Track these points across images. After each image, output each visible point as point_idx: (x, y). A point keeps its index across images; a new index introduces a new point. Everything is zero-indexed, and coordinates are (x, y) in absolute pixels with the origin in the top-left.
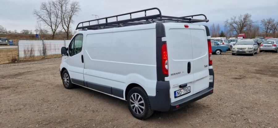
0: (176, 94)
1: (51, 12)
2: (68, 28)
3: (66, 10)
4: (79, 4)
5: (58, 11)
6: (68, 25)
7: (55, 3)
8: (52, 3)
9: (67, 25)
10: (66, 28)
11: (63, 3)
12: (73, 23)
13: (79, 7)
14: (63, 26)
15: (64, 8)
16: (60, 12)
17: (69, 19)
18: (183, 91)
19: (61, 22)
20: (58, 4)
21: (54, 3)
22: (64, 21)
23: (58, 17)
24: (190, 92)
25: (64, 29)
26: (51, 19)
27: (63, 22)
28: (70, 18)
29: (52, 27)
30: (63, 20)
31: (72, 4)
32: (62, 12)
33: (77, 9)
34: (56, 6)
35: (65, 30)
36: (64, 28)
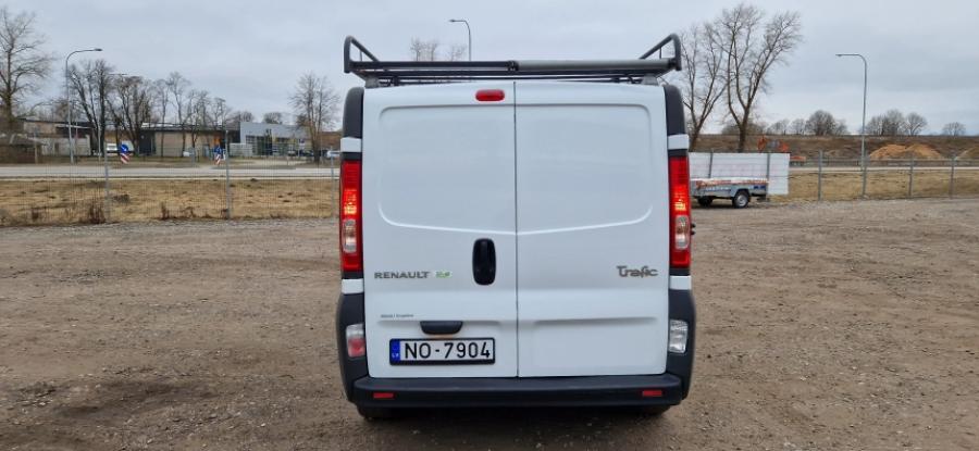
0: (398, 351)
1: (696, 60)
2: (747, 109)
3: (747, 49)
4: (798, 21)
5: (718, 55)
6: (750, 100)
7: (714, 28)
8: (702, 28)
9: (746, 101)
10: (740, 111)
11: (739, 24)
12: (765, 91)
13: (796, 33)
14: (730, 104)
15: (741, 43)
16: (726, 55)
17: (754, 79)
18: (439, 349)
19: (726, 91)
20: (723, 29)
21: (708, 27)
22: (738, 86)
23: (719, 72)
24: (492, 362)
25: (734, 115)
26: (692, 84)
27: (733, 90)
28: (759, 76)
29: (695, 108)
30: (733, 83)
31: (771, 22)
32: (733, 54)
33: (789, 41)
34: (714, 36)
35: (736, 118)
36: (732, 111)
